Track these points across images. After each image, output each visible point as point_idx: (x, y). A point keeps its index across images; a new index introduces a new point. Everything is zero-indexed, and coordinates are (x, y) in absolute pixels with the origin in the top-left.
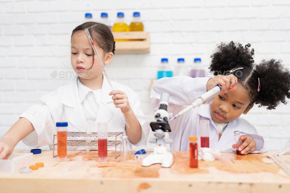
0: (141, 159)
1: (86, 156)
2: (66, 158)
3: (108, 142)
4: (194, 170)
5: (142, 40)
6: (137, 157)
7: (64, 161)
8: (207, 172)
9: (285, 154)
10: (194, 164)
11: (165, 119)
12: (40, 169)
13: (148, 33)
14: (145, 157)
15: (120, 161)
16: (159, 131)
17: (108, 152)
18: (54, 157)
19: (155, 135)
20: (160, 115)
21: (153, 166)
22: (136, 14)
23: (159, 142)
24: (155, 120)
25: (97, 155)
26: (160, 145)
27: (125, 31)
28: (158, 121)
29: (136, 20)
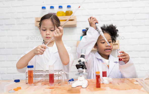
0: (71, 84)
1: (43, 83)
2: (32, 84)
3: (54, 75)
4: (98, 89)
5: (72, 20)
6: (69, 83)
7: (31, 86)
8: (105, 90)
9: (146, 79)
10: (98, 85)
11: (83, 63)
12: (19, 90)
13: (75, 17)
14: (73, 83)
15: (60, 85)
16: (81, 69)
17: (54, 80)
18: (26, 84)
19: (78, 71)
20: (81, 61)
21: (77, 87)
22: (69, 7)
23: (81, 75)
24: (78, 63)
25: (49, 82)
26: (81, 76)
27: (63, 15)
28: (80, 63)
29: (69, 9)
